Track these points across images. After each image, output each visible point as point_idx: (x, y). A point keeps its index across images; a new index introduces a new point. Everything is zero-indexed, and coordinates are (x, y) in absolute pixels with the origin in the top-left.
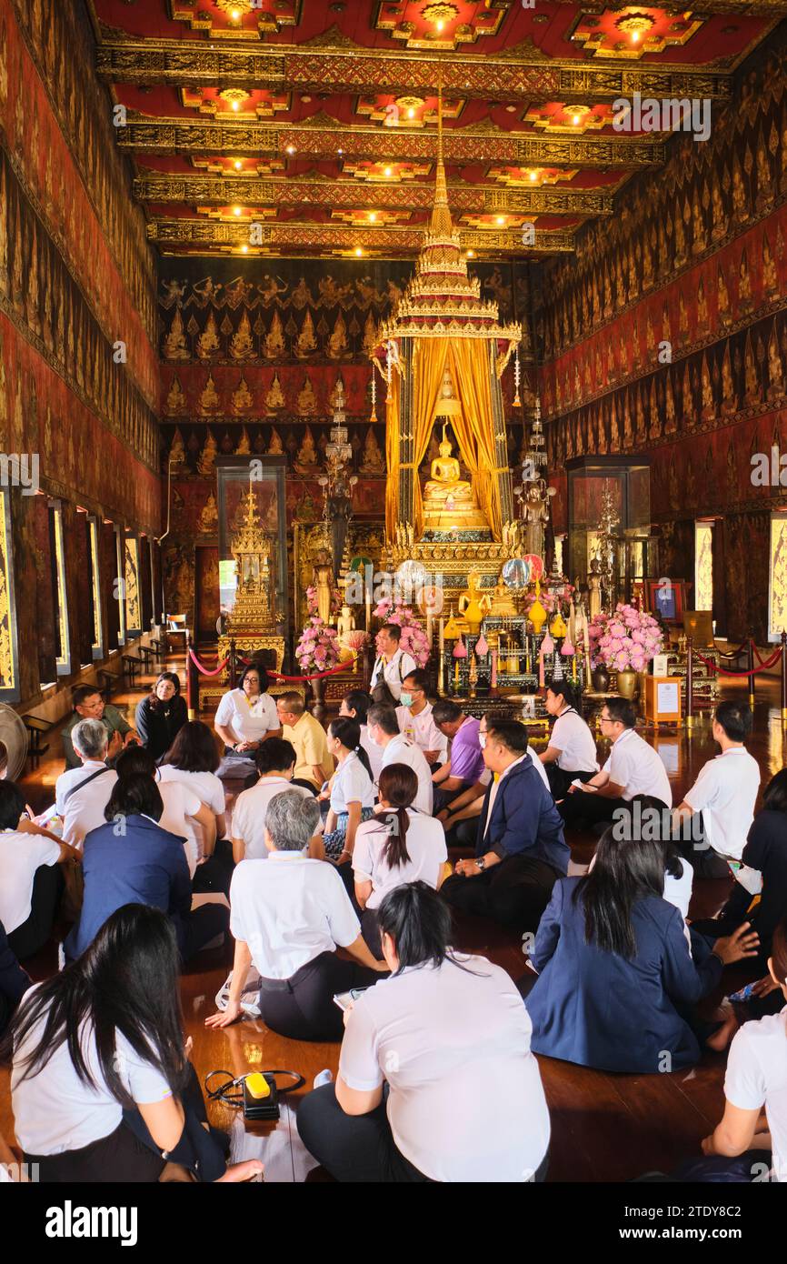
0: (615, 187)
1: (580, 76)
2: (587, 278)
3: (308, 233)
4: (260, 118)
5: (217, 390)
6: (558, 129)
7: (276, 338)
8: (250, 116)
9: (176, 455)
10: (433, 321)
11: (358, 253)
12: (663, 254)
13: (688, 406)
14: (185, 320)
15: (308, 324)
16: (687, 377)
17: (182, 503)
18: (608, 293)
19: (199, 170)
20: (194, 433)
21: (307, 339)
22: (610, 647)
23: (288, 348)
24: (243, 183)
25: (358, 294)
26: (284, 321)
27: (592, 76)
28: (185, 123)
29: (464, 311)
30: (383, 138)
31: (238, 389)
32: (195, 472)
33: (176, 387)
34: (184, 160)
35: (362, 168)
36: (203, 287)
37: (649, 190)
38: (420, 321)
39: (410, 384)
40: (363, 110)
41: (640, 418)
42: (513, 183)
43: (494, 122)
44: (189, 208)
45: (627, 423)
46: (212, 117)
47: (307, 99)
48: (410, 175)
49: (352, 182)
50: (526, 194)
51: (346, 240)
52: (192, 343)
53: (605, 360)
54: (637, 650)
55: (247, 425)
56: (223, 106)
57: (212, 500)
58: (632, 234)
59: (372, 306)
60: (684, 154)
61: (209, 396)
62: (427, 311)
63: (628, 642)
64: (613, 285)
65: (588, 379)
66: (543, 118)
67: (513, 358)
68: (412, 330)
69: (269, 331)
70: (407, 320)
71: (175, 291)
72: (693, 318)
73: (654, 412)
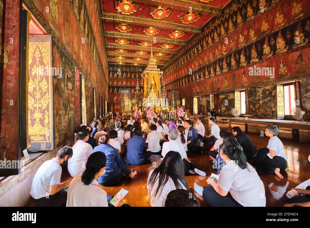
0: (170, 57)
1: (169, 40)
2: (166, 68)
3: (130, 61)
4: (125, 44)
5: (117, 82)
6: (164, 48)
7: (125, 75)
8: (124, 44)
9: (111, 90)
10: (151, 70)
11: (136, 64)
12: (177, 65)
13: (181, 84)
14: (112, 72)
15: (129, 73)
16: (181, 80)
17: (112, 97)
18: (169, 70)
19: (116, 51)
20: (113, 88)
21: (129, 75)
22: (178, 114)
23: (126, 77)
24: (122, 53)
25: (136, 70)
26: (126, 73)
27: (170, 41)
28: (115, 44)
29: (155, 69)
30: (142, 48)
31: (119, 82)
32: (113, 93)
33: (111, 81)
34: (114, 50)
35: (138, 52)
36: (115, 68)
37: (175, 57)
38: (150, 70)
39: (148, 79)
40: (139, 44)
41: (174, 86)
42: (157, 55)
43: (156, 46)
44: (114, 57)
45: (172, 87)
46: (119, 44)
47: (132, 42)
48: (144, 54)
49: (137, 54)
50: (159, 57)
51: (135, 62)
52: (113, 75)
53: (169, 79)
54: (182, 114)
55: (121, 87)
56: (121, 42)
57: (116, 97)
58: (173, 62)
59: (137, 71)
60: (180, 52)
61: (115, 83)
62: (150, 69)
63: (181, 113)
64: (170, 69)
65: (166, 81)
66: (163, 46)
67: (162, 76)
68: (149, 72)
69: (124, 74)
70: (148, 70)
71: (111, 68)
72: (182, 73)
73: (176, 85)
